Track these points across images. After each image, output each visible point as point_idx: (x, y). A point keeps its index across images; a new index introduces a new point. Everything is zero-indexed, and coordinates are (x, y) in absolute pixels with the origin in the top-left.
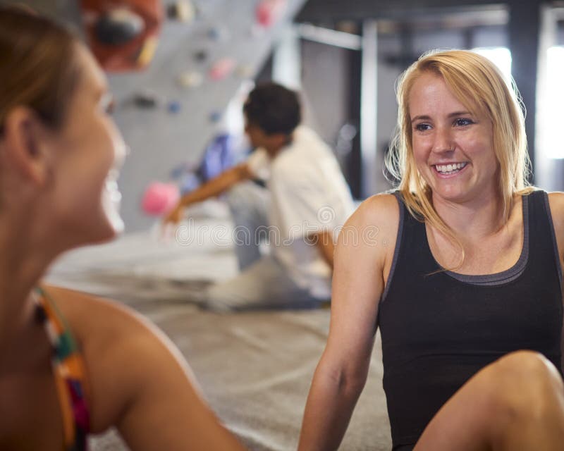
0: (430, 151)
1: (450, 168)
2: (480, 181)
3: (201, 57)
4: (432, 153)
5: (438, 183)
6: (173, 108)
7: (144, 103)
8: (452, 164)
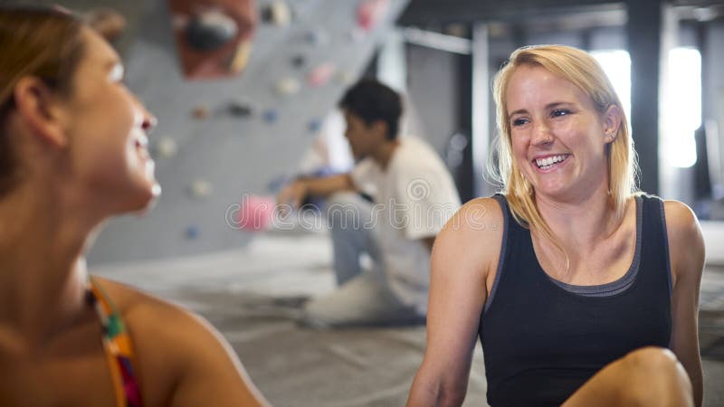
0: (528, 145)
1: (550, 161)
2: (582, 174)
3: (298, 62)
4: (531, 147)
5: (539, 179)
6: (269, 117)
7: (239, 111)
8: (552, 156)
